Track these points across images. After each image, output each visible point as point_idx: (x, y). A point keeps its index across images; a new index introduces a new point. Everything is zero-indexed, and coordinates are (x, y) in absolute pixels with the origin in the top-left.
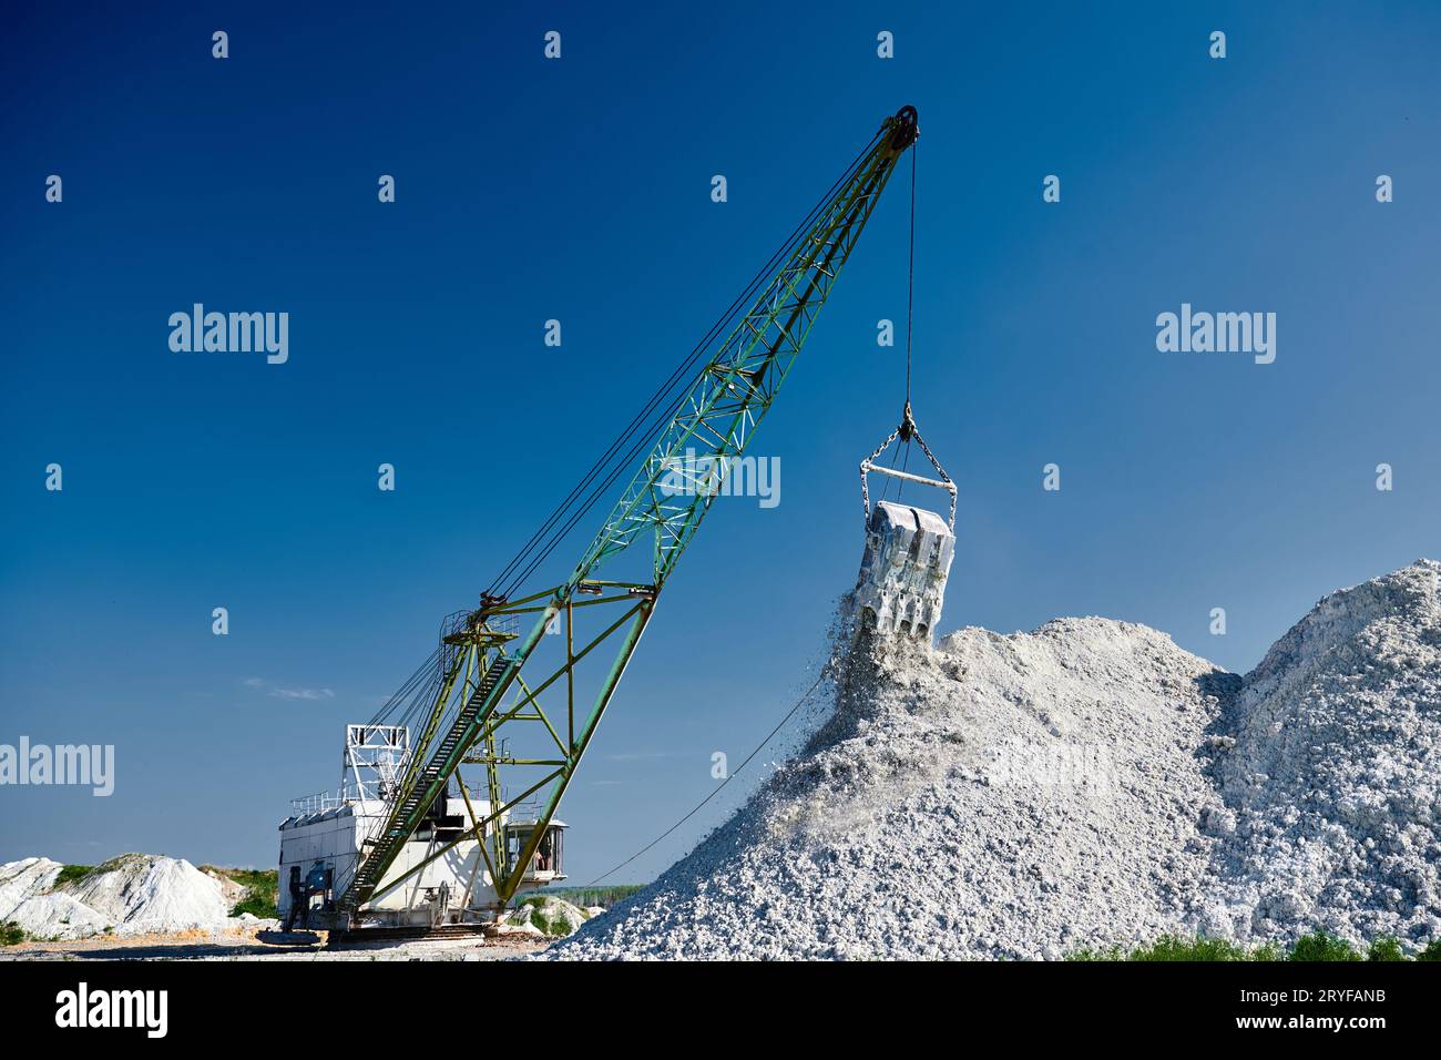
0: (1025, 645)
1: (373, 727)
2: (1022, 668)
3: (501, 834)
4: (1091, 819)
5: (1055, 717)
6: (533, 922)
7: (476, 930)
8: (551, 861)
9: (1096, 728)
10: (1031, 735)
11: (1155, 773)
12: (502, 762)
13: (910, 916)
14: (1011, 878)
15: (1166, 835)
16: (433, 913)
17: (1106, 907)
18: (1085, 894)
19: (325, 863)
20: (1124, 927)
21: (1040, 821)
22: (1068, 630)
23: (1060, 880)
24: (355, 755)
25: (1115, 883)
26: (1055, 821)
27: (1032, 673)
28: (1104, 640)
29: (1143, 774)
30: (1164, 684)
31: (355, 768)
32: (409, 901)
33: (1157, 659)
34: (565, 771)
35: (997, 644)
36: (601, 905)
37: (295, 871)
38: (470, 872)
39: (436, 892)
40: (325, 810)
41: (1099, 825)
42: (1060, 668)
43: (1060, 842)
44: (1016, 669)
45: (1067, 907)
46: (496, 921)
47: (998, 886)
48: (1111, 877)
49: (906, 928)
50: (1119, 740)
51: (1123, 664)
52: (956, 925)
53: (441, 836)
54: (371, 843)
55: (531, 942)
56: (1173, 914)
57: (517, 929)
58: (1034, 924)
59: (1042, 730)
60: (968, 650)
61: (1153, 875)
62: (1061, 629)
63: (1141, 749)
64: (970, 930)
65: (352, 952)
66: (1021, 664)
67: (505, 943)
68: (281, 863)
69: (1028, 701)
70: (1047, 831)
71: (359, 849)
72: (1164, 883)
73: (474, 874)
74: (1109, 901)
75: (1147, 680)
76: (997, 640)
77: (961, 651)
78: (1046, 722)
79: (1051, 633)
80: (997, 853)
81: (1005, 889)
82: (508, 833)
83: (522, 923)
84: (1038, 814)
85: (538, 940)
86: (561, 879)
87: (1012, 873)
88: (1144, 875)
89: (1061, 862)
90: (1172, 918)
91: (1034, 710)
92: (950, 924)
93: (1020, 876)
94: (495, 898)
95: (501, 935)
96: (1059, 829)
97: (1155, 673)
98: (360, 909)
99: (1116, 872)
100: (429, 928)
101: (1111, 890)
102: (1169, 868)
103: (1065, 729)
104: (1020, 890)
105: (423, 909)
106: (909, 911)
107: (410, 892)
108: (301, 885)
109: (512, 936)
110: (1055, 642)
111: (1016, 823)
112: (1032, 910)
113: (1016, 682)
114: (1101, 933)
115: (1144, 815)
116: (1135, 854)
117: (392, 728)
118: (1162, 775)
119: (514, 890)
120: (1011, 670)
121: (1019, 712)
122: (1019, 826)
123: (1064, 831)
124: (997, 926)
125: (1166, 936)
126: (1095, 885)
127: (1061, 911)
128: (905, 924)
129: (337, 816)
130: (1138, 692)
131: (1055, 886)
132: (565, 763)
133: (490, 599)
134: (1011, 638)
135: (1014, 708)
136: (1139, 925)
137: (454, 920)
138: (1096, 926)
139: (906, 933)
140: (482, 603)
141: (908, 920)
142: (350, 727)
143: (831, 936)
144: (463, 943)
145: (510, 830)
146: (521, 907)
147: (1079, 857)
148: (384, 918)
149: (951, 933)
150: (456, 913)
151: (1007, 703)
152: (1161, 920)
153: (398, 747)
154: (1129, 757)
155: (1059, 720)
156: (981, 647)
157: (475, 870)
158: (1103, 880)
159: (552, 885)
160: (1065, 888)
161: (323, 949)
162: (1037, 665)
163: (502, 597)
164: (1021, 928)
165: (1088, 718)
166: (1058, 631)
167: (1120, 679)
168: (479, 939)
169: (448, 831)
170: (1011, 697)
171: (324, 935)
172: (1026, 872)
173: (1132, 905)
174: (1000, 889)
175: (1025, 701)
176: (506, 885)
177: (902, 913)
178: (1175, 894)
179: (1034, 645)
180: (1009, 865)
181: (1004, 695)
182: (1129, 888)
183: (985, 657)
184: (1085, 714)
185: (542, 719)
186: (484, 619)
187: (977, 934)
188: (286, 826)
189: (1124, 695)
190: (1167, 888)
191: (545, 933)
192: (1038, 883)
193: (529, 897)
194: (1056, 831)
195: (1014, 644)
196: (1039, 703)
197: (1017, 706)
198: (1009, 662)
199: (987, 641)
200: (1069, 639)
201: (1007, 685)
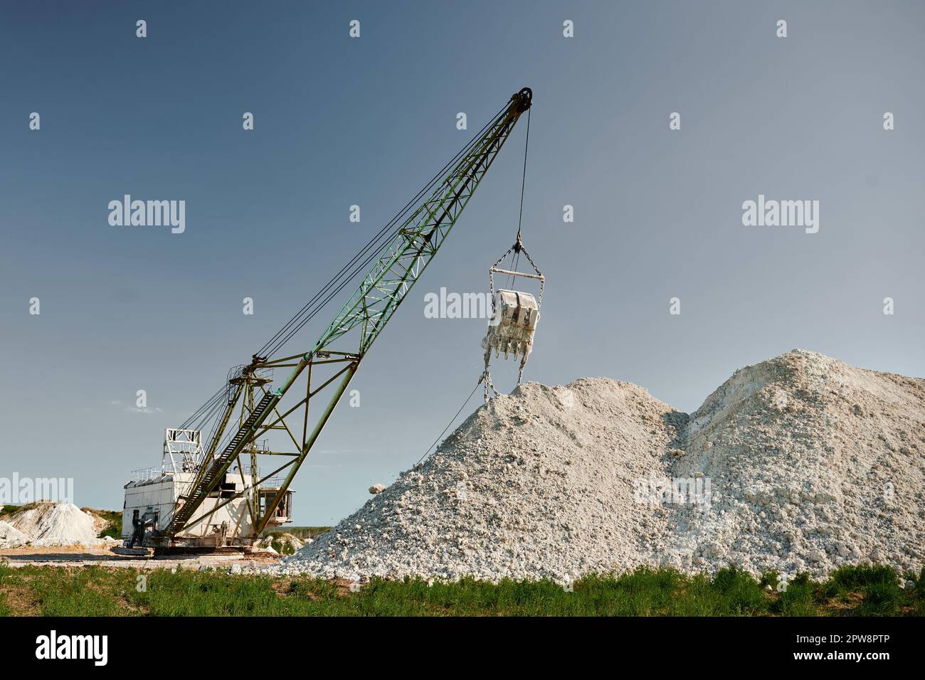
0: (563, 393)
1: (182, 430)
2: (560, 407)
3: (257, 495)
4: (599, 496)
5: (579, 436)
6: (273, 546)
7: (241, 550)
8: (285, 511)
9: (603, 443)
10: (564, 446)
11: (637, 470)
12: (264, 453)
13: (491, 550)
14: (551, 529)
15: (643, 507)
16: (217, 540)
17: (606, 548)
18: (594, 540)
19: (154, 509)
20: (617, 560)
21: (569, 496)
22: (588, 385)
23: (580, 531)
24: (171, 446)
25: (612, 534)
26: (578, 496)
27: (566, 410)
28: (608, 391)
29: (630, 470)
30: (643, 418)
31: (171, 454)
32: (203, 532)
33: (640, 403)
34: (299, 460)
35: (546, 392)
36: (312, 538)
37: (136, 512)
38: (239, 515)
39: (219, 527)
40: (153, 478)
41: (603, 500)
42: (582, 407)
43: (580, 509)
44: (557, 407)
45: (584, 547)
46: (252, 545)
48: (610, 530)
49: (489, 557)
50: (616, 450)
51: (619, 405)
52: (518, 555)
53: (224, 495)
54: (184, 498)
55: (271, 558)
56: (646, 553)
57: (262, 550)
58: (564, 557)
59: (571, 443)
60: (529, 395)
61: (635, 530)
62: (583, 384)
63: (629, 456)
64: (527, 559)
65: (167, 561)
66: (560, 404)
67: (256, 558)
68: (124, 508)
69: (564, 426)
70: (573, 502)
71: (176, 501)
72: (641, 535)
73: (241, 517)
74: (608, 544)
75: (633, 415)
77: (525, 396)
78: (574, 438)
79: (578, 386)
80: (543, 514)
81: (547, 535)
82: (260, 494)
83: (266, 546)
84: (568, 492)
85: (275, 557)
86: (290, 522)
87: (552, 526)
88: (629, 529)
89: (581, 520)
90: (645, 555)
91: (567, 431)
92: (515, 555)
93: (556, 528)
94: (252, 531)
95: (254, 553)
96: (580, 501)
97: (638, 412)
98: (175, 536)
99: (613, 527)
100: (215, 548)
101: (610, 538)
102: (644, 526)
103: (585, 442)
104: (557, 536)
105: (211, 537)
106: (491, 546)
107: (204, 527)
108: (139, 521)
109: (260, 554)
110: (580, 392)
111: (555, 496)
112: (563, 548)
113: (557, 414)
114: (604, 563)
115: (630, 494)
116: (625, 517)
117: (192, 431)
118: (641, 471)
119: (264, 527)
120: (554, 408)
121: (557, 432)
122: (557, 498)
123: (583, 502)
124: (543, 557)
125: (642, 566)
126: (601, 535)
127: (580, 549)
128: (488, 554)
129: (162, 482)
130: (628, 423)
131: (577, 535)
132: (299, 455)
133: (258, 358)
134: (554, 389)
135: (555, 430)
136: (626, 559)
137: (228, 543)
138: (601, 559)
139: (489, 560)
140: (253, 361)
141: (491, 552)
142: (168, 430)
143: (445, 560)
144: (232, 557)
145: (261, 493)
146: (266, 537)
147: (591, 518)
148: (188, 542)
149: (515, 560)
150: (230, 540)
151: (551, 426)
152: (639, 557)
153: (195, 442)
154: (622, 460)
155: (581, 437)
156: (537, 394)
157: (242, 515)
158: (605, 532)
159: (284, 525)
160: (583, 535)
161: (151, 558)
162: (570, 405)
163: (265, 358)
164: (558, 559)
165: (599, 437)
167: (618, 415)
168: (241, 556)
169: (228, 492)
170: (554, 423)
171: (152, 551)
172: (560, 526)
173: (622, 547)
174: (545, 535)
175: (561, 426)
176: (258, 524)
177: (487, 547)
178: (648, 541)
179: (567, 393)
180: (551, 522)
181: (550, 422)
182: (620, 537)
183: (539, 399)
184: (596, 435)
185: (287, 429)
186: (254, 370)
187: (531, 562)
188: (128, 487)
189: (620, 424)
190: (643, 537)
191: (279, 552)
193: (270, 532)
194: (579, 502)
195: (556, 392)
196: (570, 427)
197: (557, 428)
198: (553, 402)
199: (540, 390)
200: (588, 390)
201: (551, 416)
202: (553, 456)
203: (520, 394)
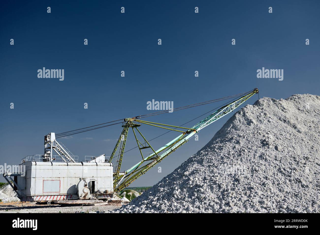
0: (284, 103)
2: (285, 110)
5: (299, 126)
6: (126, 197)
10: (290, 132)
14: (290, 183)
21: (298, 162)
22: (299, 98)
23: (308, 183)
27: (288, 112)
35: (275, 102)
42: (297, 111)
44: (282, 110)
47: (285, 186)
58: (301, 199)
59: (294, 131)
60: (265, 105)
62: (296, 98)
66: (284, 109)
69: (288, 121)
70: (301, 165)
76: (275, 101)
78: (296, 128)
79: (293, 99)
80: (283, 173)
81: (288, 186)
87: (290, 181)
89: (308, 176)
91: (291, 124)
93: (293, 182)
104: (294, 187)
106: (252, 195)
110: (295, 102)
111: (289, 163)
112: (299, 194)
113: (283, 115)
120: (281, 111)
121: (286, 125)
122: (291, 164)
127: (310, 194)
134: (280, 100)
135: (283, 124)
146: (123, 193)
147: (314, 174)
151: (281, 122)
155: (300, 127)
156: (270, 104)
160: (311, 186)
162: (290, 109)
166: (295, 98)
170: (282, 120)
172: (295, 180)
174: (286, 186)
175: (287, 121)
179: (287, 103)
180: (289, 178)
181: (279, 119)
183: (271, 107)
192: (300, 184)
193: (125, 190)
195: (281, 102)
196: (292, 121)
197: (284, 123)
198: (280, 108)
199: (272, 101)
200: (300, 101)
201: (280, 116)
202: (284, 138)
203: (260, 104)
